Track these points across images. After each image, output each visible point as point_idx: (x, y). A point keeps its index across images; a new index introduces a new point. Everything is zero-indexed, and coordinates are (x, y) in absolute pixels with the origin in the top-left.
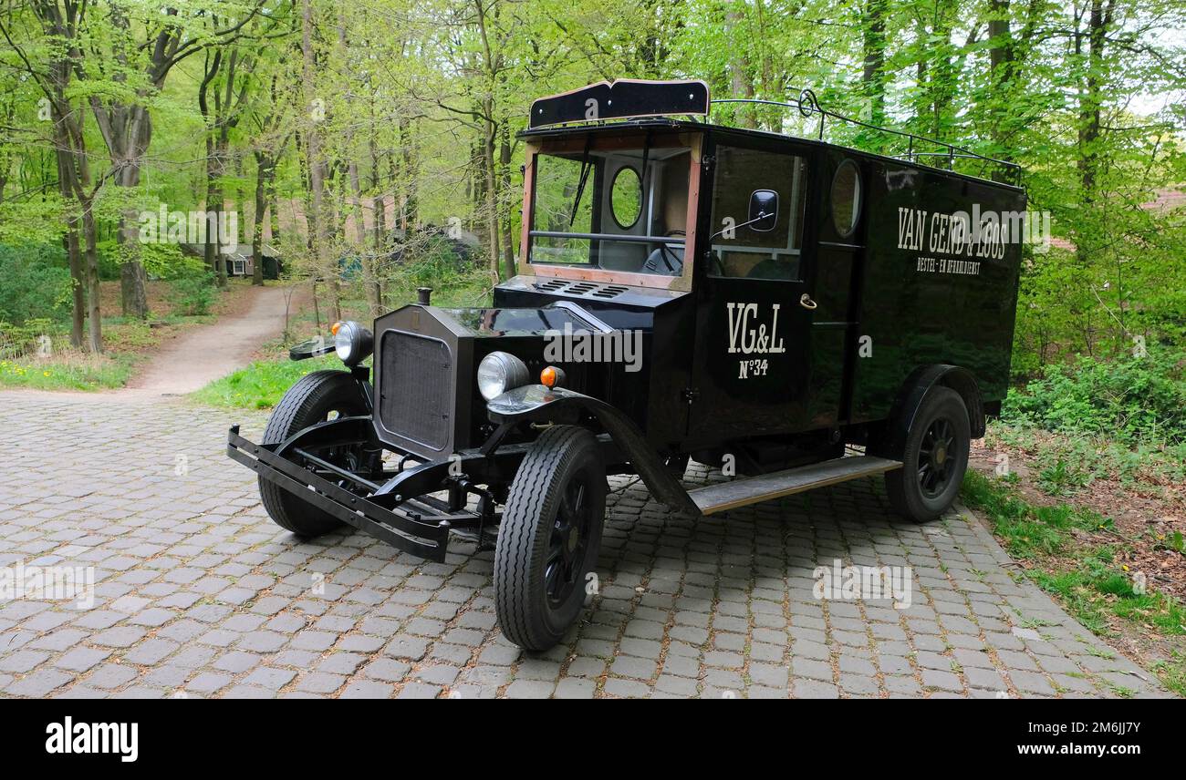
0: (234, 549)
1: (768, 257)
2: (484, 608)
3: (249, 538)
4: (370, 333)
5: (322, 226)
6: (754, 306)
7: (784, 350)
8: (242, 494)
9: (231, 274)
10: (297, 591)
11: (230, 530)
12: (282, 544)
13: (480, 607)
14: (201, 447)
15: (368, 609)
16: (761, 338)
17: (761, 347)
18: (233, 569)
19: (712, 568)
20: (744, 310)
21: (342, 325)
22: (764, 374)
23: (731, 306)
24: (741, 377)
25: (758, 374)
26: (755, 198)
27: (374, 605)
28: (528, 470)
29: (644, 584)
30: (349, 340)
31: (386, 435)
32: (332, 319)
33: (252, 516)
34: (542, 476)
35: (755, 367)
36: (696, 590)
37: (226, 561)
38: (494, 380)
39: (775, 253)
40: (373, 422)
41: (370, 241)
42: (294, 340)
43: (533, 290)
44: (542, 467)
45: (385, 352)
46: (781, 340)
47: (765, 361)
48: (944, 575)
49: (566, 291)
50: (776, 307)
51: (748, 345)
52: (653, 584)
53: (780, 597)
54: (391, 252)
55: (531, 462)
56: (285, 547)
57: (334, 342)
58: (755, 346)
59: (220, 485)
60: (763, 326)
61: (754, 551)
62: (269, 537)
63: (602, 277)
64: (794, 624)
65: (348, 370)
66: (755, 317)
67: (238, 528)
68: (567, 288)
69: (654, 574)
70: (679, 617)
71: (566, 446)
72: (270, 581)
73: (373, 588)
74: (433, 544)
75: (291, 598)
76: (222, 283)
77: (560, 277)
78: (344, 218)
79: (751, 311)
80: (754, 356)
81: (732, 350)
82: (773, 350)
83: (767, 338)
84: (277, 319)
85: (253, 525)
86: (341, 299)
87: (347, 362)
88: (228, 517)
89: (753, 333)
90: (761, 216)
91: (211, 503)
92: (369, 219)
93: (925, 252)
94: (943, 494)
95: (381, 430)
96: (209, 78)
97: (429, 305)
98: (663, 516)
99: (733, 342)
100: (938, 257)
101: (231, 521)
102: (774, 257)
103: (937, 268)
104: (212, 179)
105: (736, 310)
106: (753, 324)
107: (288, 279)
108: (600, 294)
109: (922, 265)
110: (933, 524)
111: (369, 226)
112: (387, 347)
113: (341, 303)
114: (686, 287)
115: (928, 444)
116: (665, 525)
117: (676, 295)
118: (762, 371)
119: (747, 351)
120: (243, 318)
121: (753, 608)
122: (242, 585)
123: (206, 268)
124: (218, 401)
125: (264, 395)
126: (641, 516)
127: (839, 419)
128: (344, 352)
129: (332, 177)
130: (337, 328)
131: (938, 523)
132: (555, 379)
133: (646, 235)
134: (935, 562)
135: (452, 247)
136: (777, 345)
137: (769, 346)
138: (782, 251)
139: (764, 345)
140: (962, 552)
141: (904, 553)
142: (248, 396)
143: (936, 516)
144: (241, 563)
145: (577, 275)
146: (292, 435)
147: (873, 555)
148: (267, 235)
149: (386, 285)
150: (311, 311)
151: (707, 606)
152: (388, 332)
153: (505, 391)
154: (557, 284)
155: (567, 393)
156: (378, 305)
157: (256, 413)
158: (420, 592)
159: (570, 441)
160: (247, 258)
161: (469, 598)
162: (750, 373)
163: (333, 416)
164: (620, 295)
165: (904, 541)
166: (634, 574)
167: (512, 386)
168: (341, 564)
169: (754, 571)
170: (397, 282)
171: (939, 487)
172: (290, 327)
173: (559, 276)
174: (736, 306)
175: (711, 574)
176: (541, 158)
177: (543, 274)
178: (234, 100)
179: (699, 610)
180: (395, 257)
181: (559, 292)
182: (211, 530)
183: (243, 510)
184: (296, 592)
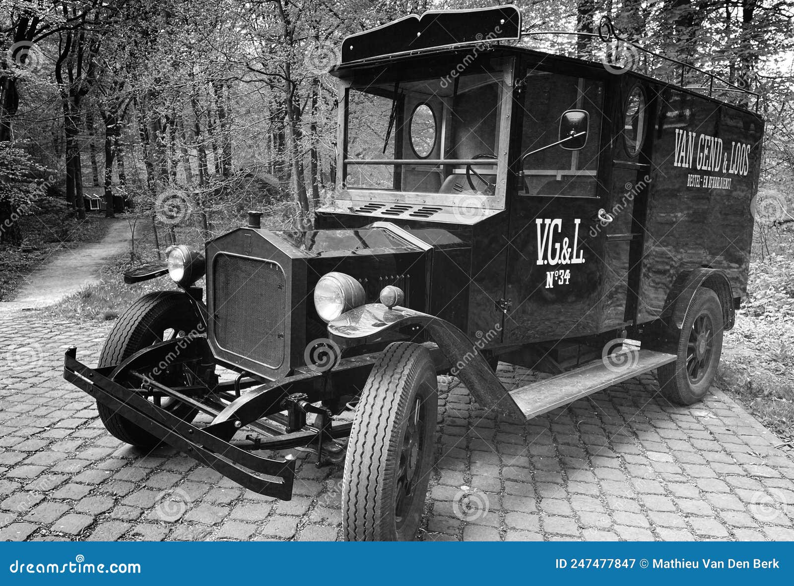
0: (73, 467)
1: (552, 179)
2: (323, 520)
3: (91, 453)
4: (201, 256)
5: (158, 168)
6: (559, 222)
7: (584, 261)
8: (85, 405)
9: (88, 210)
10: (136, 513)
11: (71, 445)
12: (122, 458)
13: (319, 520)
14: (52, 358)
15: (209, 530)
16: (564, 251)
17: (565, 258)
18: (73, 490)
19: (523, 460)
20: (550, 225)
21: (174, 249)
22: (567, 283)
23: (539, 222)
24: (547, 287)
25: (562, 283)
26: (565, 118)
27: (215, 524)
28: (373, 394)
29: (468, 482)
30: (181, 263)
31: (220, 353)
32: (169, 242)
33: (95, 428)
34: (389, 399)
35: (559, 277)
36: (518, 486)
37: (66, 482)
38: (331, 300)
39: (559, 174)
40: (208, 341)
41: (196, 181)
42: (139, 258)
43: (348, 212)
44: (387, 390)
45: (217, 274)
46: (582, 251)
47: (568, 271)
48: (728, 459)
49: (382, 213)
50: (577, 221)
51: (553, 257)
52: (476, 481)
53: (595, 491)
54: (214, 189)
55: (376, 386)
56: (126, 461)
57: (166, 265)
58: (560, 258)
59: (66, 396)
60: (566, 239)
61: (555, 440)
62: (110, 451)
63: (414, 199)
64: (619, 521)
65: (182, 291)
66: (560, 231)
67: (80, 442)
68: (383, 209)
69: (474, 469)
70: (510, 519)
71: (409, 366)
72: (109, 502)
73: (213, 504)
74: (278, 480)
75: (130, 521)
76: (82, 216)
77: (375, 201)
78: (175, 163)
79: (556, 226)
80: (558, 267)
81: (540, 262)
82: (575, 261)
83: (570, 250)
84: (126, 243)
85: (95, 438)
86: (176, 226)
87: (181, 284)
88: (72, 431)
89: (558, 245)
90: (572, 135)
91: (58, 415)
92: (194, 164)
93: (694, 170)
94: (704, 378)
95: (215, 348)
96: (62, 57)
97: (260, 228)
98: (466, 407)
99: (541, 254)
100: (703, 173)
101: (74, 435)
102: (559, 178)
103: (701, 183)
104: (70, 137)
105: (543, 226)
106: (558, 238)
107: (132, 212)
108: (416, 214)
109: (692, 181)
110: (697, 406)
111: (195, 171)
112: (220, 270)
113: (175, 230)
114: (500, 206)
115: (693, 338)
116: (470, 417)
117: (489, 213)
118: (565, 280)
119: (553, 263)
120: (99, 243)
121: (576, 505)
122: (80, 510)
123: (68, 205)
124: (71, 314)
125: (111, 308)
126: (447, 407)
127: (625, 321)
128: (177, 274)
129: (164, 131)
130: (170, 252)
131: (701, 405)
132: (395, 298)
133: (439, 159)
134: (715, 446)
135: (260, 186)
136: (578, 257)
137: (571, 258)
138: (566, 172)
139: (567, 256)
140: (735, 434)
141: (685, 437)
142: (97, 309)
143: (699, 399)
144: (81, 483)
145: (391, 198)
146: (129, 356)
147: (659, 441)
148: (115, 179)
149: (210, 216)
150: (152, 237)
151: (532, 504)
152: (221, 255)
153: (343, 312)
154: (373, 207)
155: (408, 312)
156: (204, 230)
157: (103, 324)
158: (260, 504)
159: (412, 360)
160: (101, 197)
161: (307, 508)
162: (555, 282)
163: (168, 334)
164: (435, 214)
165: (680, 424)
166: (455, 470)
167: (351, 307)
168: (180, 477)
169: (562, 463)
170: (220, 212)
171: (700, 374)
172: (135, 249)
173: (373, 200)
174: (544, 221)
175: (524, 467)
176: (351, 92)
177: (358, 198)
178: (84, 75)
179: (526, 510)
180: (217, 192)
181: (377, 213)
182: (54, 447)
183: (86, 422)
184: (134, 514)
